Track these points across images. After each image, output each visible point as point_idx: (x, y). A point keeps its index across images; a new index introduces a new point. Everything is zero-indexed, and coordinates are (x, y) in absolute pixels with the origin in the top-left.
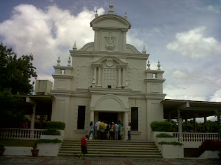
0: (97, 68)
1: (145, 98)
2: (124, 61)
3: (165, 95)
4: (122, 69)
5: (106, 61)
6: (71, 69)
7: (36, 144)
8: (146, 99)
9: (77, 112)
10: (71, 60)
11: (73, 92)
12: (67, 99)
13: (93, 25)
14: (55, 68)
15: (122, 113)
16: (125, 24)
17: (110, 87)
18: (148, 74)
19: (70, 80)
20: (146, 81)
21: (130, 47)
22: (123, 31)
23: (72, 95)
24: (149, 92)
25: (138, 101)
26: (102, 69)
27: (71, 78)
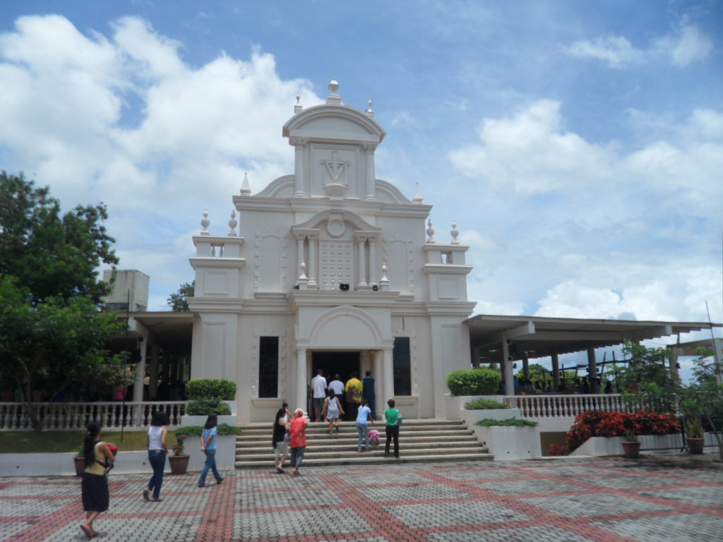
0: (306, 241)
1: (425, 313)
2: (371, 221)
3: (474, 304)
4: (367, 243)
5: (325, 222)
6: (240, 243)
7: (180, 442)
8: (428, 317)
9: (256, 353)
10: (238, 218)
11: (245, 303)
12: (232, 321)
13: (291, 134)
14: (197, 241)
15: (372, 353)
16: (370, 132)
17: (344, 287)
18: (430, 254)
19: (236, 271)
20: (427, 272)
21: (383, 187)
22: (367, 149)
23: (243, 310)
24: (433, 299)
25: (408, 321)
26: (317, 242)
27: (239, 266)
